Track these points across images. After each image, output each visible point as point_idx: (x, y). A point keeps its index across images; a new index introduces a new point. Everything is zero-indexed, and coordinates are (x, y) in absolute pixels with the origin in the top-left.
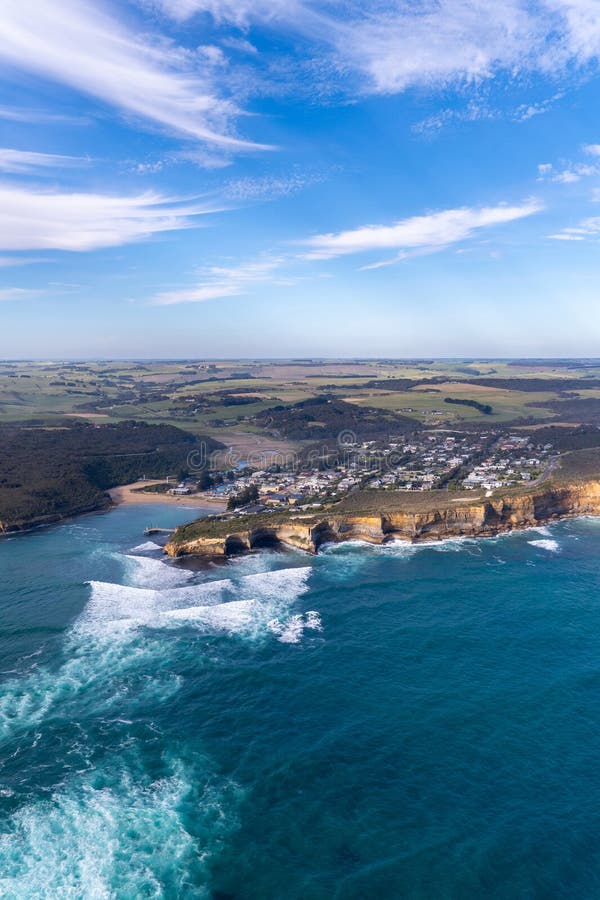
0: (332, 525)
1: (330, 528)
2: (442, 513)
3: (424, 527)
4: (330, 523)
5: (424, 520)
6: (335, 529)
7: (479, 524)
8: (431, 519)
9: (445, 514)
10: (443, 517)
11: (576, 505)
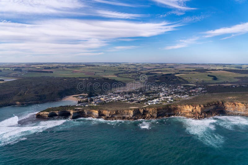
0: (85, 112)
1: (85, 113)
2: (119, 111)
3: (112, 115)
4: (85, 111)
5: (112, 113)
6: (86, 113)
7: (131, 116)
8: (114, 113)
9: (120, 111)
10: (119, 113)
11: (180, 113)
